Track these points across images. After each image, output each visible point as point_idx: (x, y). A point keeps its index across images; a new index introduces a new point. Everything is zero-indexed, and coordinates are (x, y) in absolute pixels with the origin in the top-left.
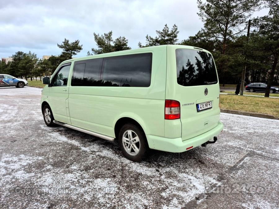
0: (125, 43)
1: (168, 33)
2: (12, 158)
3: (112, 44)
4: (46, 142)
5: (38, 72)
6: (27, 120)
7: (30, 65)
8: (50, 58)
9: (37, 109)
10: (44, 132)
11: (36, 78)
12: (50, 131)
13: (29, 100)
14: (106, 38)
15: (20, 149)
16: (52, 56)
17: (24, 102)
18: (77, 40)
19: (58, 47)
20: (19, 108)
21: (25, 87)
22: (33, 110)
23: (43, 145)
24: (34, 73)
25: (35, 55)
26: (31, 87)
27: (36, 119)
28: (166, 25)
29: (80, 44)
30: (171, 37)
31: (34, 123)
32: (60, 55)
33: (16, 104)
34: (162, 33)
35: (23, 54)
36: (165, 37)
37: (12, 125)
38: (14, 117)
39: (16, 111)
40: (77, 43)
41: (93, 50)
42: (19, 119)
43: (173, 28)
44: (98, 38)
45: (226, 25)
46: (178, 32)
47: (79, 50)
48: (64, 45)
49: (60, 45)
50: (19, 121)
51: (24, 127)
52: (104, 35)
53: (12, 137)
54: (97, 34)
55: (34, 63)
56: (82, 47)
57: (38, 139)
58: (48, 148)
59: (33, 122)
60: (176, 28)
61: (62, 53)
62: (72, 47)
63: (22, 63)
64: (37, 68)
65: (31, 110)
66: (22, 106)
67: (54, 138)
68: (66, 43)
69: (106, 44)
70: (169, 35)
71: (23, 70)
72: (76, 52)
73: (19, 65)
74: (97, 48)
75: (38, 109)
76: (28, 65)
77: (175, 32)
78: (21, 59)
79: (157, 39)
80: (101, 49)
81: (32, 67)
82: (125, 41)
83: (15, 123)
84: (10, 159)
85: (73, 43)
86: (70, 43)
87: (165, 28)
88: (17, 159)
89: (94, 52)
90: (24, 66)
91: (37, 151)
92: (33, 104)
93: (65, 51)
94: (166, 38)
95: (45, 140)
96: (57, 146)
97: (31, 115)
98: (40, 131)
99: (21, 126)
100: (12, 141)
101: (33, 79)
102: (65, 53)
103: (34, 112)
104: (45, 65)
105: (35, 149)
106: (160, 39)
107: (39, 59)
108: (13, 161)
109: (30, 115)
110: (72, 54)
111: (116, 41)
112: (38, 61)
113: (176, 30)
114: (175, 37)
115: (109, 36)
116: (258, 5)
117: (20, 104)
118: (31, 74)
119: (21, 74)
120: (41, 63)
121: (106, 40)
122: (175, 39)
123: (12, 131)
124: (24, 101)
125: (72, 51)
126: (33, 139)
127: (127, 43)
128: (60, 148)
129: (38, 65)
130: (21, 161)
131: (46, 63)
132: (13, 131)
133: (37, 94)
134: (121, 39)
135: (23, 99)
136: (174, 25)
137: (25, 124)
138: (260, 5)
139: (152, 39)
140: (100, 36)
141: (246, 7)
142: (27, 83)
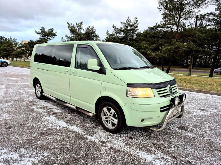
0: (94, 32)
1: (131, 24)
2: (11, 154)
3: (83, 32)
4: (45, 128)
5: (18, 54)
6: (17, 101)
7: (11, 48)
8: (29, 42)
9: (24, 89)
10: (39, 115)
11: (16, 59)
12: (45, 114)
13: (14, 79)
14: (77, 26)
15: (18, 140)
16: (31, 40)
17: (11, 81)
18: (52, 28)
19: (36, 33)
20: (6, 87)
21: (8, 66)
22: (21, 90)
23: (43, 133)
24: (14, 55)
25: (16, 40)
26: (13, 66)
27: (26, 100)
28: (129, 18)
29: (54, 32)
30: (133, 27)
31: (25, 104)
32: (37, 40)
33: (3, 83)
34: (125, 23)
35: (4, 38)
36: (127, 27)
37: (3, 106)
38: (4, 97)
39: (5, 90)
40: (52, 30)
41: (66, 36)
42: (9, 99)
43: (135, 20)
44: (71, 27)
45: (178, 19)
46: (139, 23)
47: (54, 36)
48: (41, 32)
49: (38, 31)
50: (9, 102)
51: (16, 109)
52: (75, 24)
53: (6, 122)
54: (70, 23)
55: (14, 46)
56: (56, 34)
57: (35, 125)
58: (50, 138)
59: (24, 102)
60: (137, 20)
61: (39, 39)
62: (48, 33)
63: (4, 46)
64: (18, 51)
65: (19, 90)
66: (9, 85)
67: (52, 123)
68: (43, 30)
69: (77, 32)
70: (131, 26)
71: (5, 52)
72: (51, 38)
73: (2, 47)
74: (70, 34)
75: (26, 88)
76: (9, 48)
77: (136, 23)
78: (3, 43)
79: (121, 29)
80: (73, 35)
81: (12, 50)
82: (94, 30)
83: (6, 105)
84: (10, 156)
85: (49, 31)
86: (46, 30)
87: (127, 20)
88: (18, 155)
89: (67, 38)
90: (6, 48)
91: (38, 143)
92: (19, 82)
93: (42, 37)
94: (129, 28)
95: (43, 125)
96: (60, 134)
97: (21, 94)
98: (34, 114)
99: (13, 108)
100: (6, 128)
101: (13, 59)
102: (42, 38)
103: (22, 91)
104: (24, 48)
105: (35, 139)
106: (123, 29)
107: (19, 43)
108: (13, 159)
109: (19, 94)
110: (48, 39)
111: (86, 29)
112: (18, 45)
113: (137, 22)
114: (137, 27)
115: (80, 25)
116: (206, 3)
117: (7, 82)
118: (12, 55)
119: (3, 55)
120: (21, 47)
121: (78, 28)
122: (136, 29)
123: (4, 115)
124: (10, 79)
125: (48, 37)
126: (29, 124)
127: (95, 31)
128: (63, 138)
129: (18, 48)
130: (24, 159)
131: (25, 47)
132: (6, 114)
133: (21, 73)
134: (90, 28)
135: (8, 78)
136: (135, 18)
137: (16, 105)
138: (207, 3)
139: (117, 28)
140: (73, 25)
141: (196, 5)
142: (10, 63)
